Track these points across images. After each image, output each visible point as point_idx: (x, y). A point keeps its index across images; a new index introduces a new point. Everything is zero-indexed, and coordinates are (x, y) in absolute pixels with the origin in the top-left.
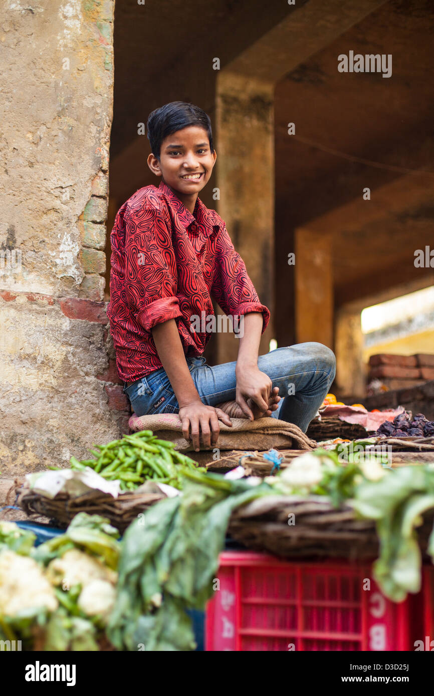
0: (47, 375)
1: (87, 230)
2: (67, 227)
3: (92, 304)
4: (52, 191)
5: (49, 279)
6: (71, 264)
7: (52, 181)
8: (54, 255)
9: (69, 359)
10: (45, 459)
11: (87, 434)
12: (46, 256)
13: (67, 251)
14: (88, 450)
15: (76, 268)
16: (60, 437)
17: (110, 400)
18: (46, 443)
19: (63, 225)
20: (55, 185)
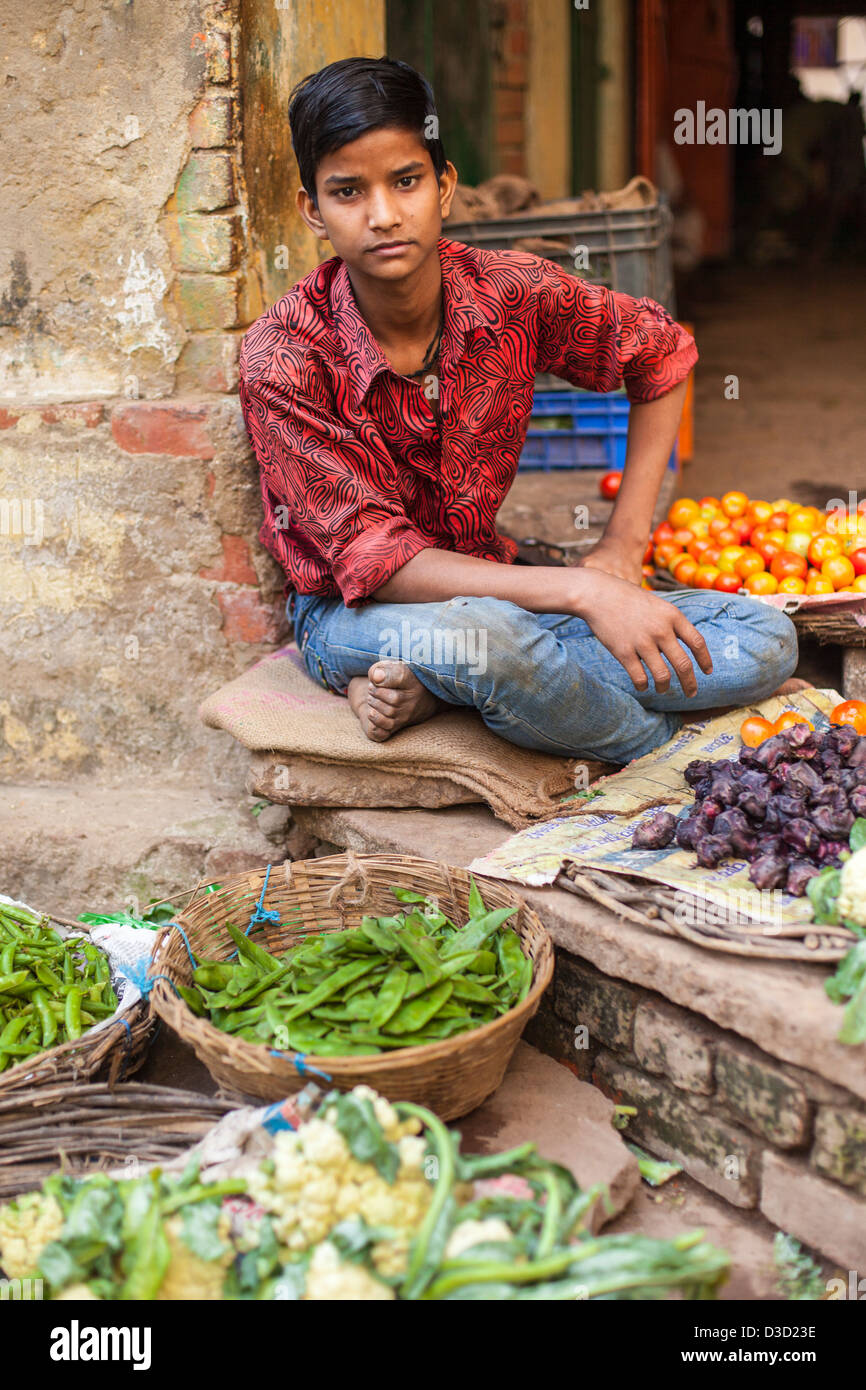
0: (91, 578)
1: (185, 234)
2: (137, 236)
3: (178, 417)
4: (98, 159)
5: (108, 358)
6: (151, 319)
7: (96, 136)
8: (112, 304)
9: (135, 541)
10: (100, 746)
11: (181, 695)
12: (97, 310)
13: (140, 291)
14: (185, 728)
15: (162, 327)
16: (125, 704)
17: (230, 622)
18: (100, 715)
19: (129, 234)
20: (101, 143)
